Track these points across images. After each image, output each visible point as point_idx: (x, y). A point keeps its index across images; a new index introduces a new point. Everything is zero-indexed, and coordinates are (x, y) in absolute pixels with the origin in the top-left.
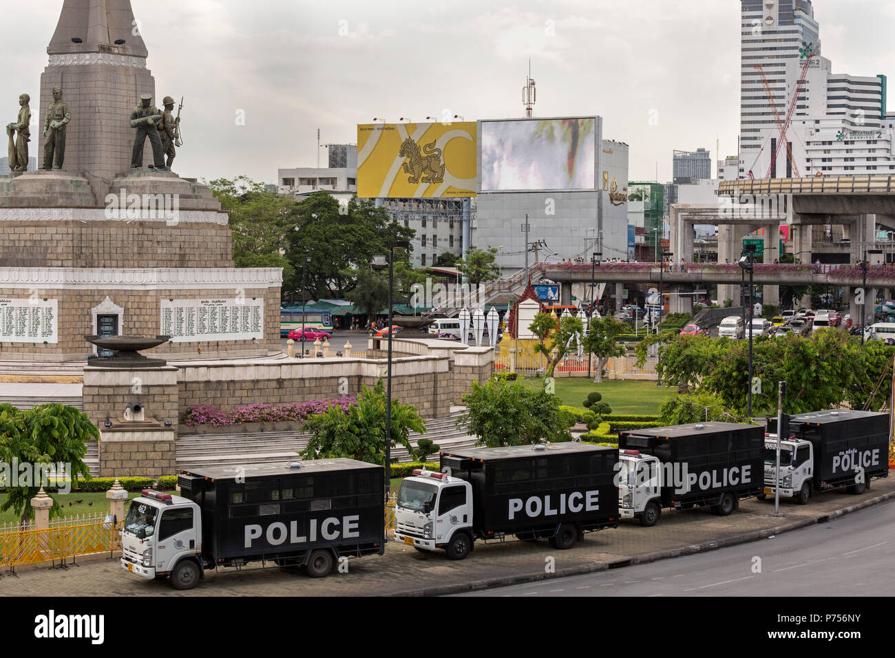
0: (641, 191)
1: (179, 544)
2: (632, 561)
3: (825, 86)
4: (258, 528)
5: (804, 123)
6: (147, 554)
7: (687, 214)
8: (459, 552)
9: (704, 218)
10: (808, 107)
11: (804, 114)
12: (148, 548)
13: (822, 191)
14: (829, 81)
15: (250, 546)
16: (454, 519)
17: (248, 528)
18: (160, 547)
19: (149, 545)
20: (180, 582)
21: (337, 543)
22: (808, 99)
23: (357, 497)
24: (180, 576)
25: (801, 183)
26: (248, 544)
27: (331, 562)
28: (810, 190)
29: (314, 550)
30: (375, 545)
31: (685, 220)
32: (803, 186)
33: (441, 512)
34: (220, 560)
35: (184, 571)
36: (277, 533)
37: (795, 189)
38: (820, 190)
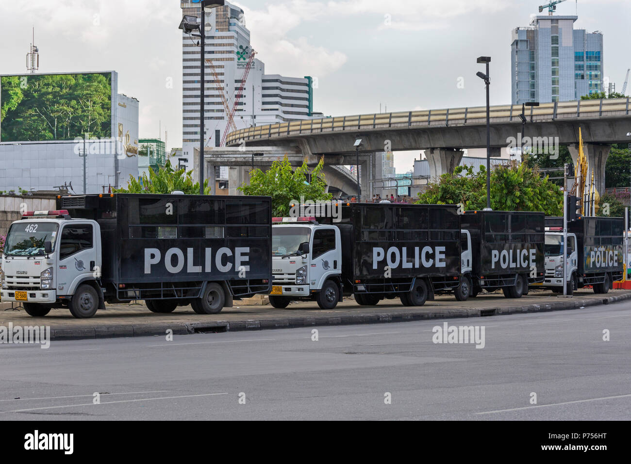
0: (147, 147)
1: (80, 264)
2: (496, 311)
3: (260, 86)
4: (157, 252)
5: (242, 118)
6: (47, 275)
7: (210, 156)
8: (329, 301)
9: (226, 160)
10: (245, 104)
11: (242, 110)
12: (47, 267)
13: (344, 129)
14: (264, 81)
15: (149, 272)
16: (326, 264)
17: (148, 252)
18: (61, 267)
19: (48, 264)
20: (81, 309)
21: (230, 277)
22: (245, 96)
23: (248, 227)
24: (81, 302)
25: (322, 123)
26: (147, 270)
27: (223, 297)
28: (331, 129)
29: (209, 282)
30: (264, 281)
31: (208, 162)
32: (324, 125)
33: (315, 255)
34: (121, 286)
35: (84, 296)
36: (174, 260)
37: (315, 129)
38: (342, 129)
